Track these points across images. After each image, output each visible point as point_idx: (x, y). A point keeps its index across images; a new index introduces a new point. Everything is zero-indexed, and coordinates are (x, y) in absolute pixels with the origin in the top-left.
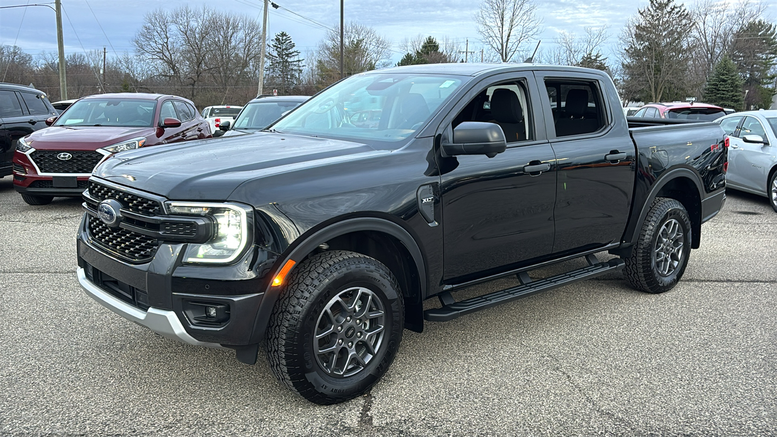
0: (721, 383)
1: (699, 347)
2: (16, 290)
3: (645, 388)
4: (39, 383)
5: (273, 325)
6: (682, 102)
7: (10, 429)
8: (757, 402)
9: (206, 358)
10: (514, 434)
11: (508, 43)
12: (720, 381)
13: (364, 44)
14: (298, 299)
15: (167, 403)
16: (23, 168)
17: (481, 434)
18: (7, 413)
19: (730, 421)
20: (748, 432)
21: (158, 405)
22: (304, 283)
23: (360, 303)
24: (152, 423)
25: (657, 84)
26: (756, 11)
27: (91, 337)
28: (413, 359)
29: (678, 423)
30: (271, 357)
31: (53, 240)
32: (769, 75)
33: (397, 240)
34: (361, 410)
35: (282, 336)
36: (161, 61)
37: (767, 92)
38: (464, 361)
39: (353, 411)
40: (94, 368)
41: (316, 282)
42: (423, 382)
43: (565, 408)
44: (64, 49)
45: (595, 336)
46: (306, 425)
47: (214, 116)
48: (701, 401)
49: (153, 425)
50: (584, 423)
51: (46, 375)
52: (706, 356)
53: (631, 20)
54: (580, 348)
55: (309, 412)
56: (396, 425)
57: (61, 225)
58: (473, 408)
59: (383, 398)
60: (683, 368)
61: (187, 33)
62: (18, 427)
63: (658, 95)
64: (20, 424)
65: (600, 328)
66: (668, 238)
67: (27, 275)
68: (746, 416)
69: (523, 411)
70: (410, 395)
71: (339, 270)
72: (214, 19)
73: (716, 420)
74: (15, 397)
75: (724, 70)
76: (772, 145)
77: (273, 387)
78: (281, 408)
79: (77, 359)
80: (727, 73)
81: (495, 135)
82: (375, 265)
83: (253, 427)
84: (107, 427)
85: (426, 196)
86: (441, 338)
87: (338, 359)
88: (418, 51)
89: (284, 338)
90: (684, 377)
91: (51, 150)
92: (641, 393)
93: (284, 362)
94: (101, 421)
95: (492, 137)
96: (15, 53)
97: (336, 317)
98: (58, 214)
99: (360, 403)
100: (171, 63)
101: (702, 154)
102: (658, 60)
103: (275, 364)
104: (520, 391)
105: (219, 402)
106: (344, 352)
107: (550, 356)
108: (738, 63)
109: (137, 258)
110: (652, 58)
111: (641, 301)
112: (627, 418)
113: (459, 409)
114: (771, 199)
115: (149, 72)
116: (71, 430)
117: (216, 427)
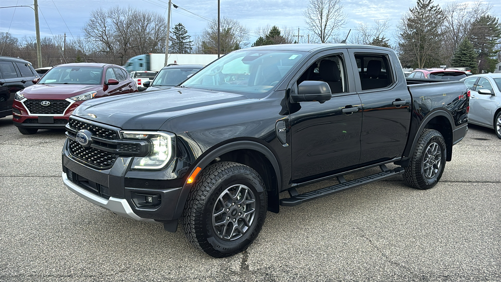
0: (466, 244)
1: (452, 223)
2: (20, 188)
3: (418, 248)
4: (39, 245)
5: (187, 208)
6: (437, 68)
7: (24, 272)
8: (489, 256)
9: (143, 229)
10: (338, 276)
11: (325, 30)
12: (466, 243)
13: (232, 31)
14: (203, 191)
15: (120, 257)
16: (19, 111)
17: (317, 276)
18: (21, 263)
19: (472, 268)
20: (483, 275)
21: (114, 258)
22: (206, 182)
23: (240, 194)
24: (112, 269)
25: (422, 57)
26: (485, 9)
27: (69, 217)
28: (272, 230)
29: (439, 269)
30: (185, 228)
31: (40, 157)
32: (494, 51)
33: (263, 156)
34: (241, 261)
35: (193, 214)
36: (101, 42)
37: (493, 61)
38: (304, 231)
39: (236, 262)
40: (73, 236)
41: (214, 181)
42: (279, 244)
43: (369, 260)
44: (40, 34)
45: (386, 216)
46: (208, 270)
47: (137, 78)
48: (453, 255)
49: (112, 270)
50: (381, 269)
51: (44, 240)
52: (456, 228)
53: (405, 15)
54: (377, 223)
55: (209, 262)
56: (263, 270)
57: (44, 147)
58: (311, 260)
59: (255, 254)
60: (442, 236)
61: (118, 24)
62: (29, 271)
63: (422, 64)
64: (30, 269)
65: (389, 211)
66: (432, 155)
67: (26, 178)
68: (482, 265)
69: (342, 262)
70: (272, 252)
71: (228, 174)
72: (135, 15)
73: (463, 267)
74: (25, 253)
75: (465, 47)
76: (497, 95)
77: (186, 247)
78: (192, 260)
79: (62, 230)
80: (467, 49)
81: (325, 89)
82: (249, 170)
83: (175, 271)
84: (84, 271)
85: (281, 128)
86: (289, 217)
87: (227, 229)
88: (267, 35)
89: (194, 216)
90: (443, 241)
91: (36, 99)
92: (416, 251)
93: (194, 231)
94: (80, 267)
95: (323, 90)
96: (7, 37)
97: (226, 203)
98: (41, 140)
99: (240, 257)
100: (108, 44)
101: (453, 102)
102: (422, 41)
103: (188, 232)
104: (340, 249)
105: (152, 256)
106: (230, 225)
107: (358, 228)
108: (474, 43)
109: (102, 166)
110: (418, 40)
111: (415, 194)
112: (408, 266)
113: (302, 260)
114: (496, 130)
115: (94, 49)
116: (62, 273)
117: (151, 271)
